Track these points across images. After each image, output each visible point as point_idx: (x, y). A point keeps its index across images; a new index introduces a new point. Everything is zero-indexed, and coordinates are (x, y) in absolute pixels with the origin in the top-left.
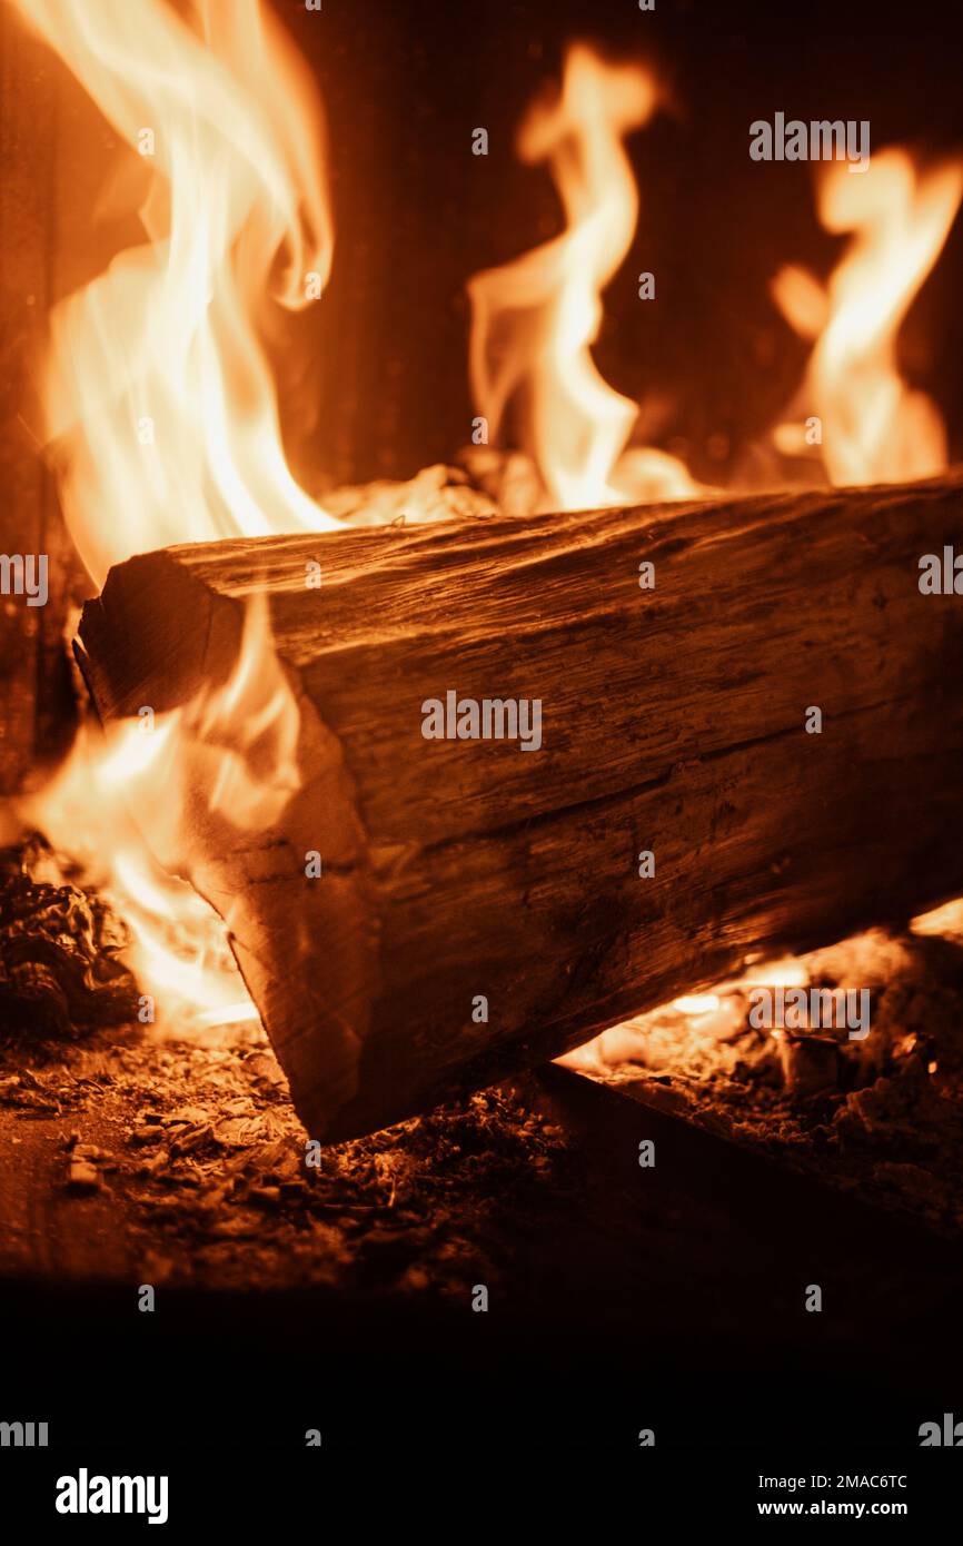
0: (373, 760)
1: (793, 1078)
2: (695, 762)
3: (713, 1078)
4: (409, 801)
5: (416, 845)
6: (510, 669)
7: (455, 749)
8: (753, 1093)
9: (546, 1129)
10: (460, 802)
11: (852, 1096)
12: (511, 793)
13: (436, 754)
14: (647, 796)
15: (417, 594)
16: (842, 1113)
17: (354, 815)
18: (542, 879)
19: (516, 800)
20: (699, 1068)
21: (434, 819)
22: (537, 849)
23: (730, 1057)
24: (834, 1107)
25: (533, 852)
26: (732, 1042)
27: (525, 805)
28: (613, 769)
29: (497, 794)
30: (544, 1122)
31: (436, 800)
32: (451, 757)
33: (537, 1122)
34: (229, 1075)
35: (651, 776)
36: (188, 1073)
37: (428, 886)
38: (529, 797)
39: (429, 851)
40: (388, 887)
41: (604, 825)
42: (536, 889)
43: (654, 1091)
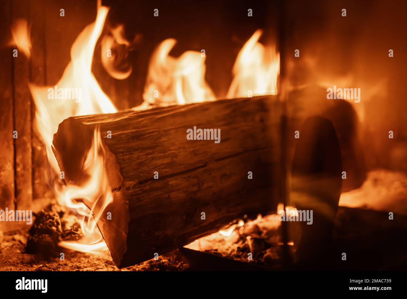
0: (124, 160)
1: (252, 248)
2: (214, 162)
3: (232, 252)
4: (134, 170)
5: (137, 181)
6: (161, 139)
7: (146, 158)
8: (242, 254)
9: (184, 265)
10: (149, 171)
11: (268, 250)
12: (163, 168)
13: (141, 159)
14: (200, 170)
15: (136, 123)
16: (265, 255)
17: (120, 174)
18: (173, 191)
19: (164, 170)
20: (228, 250)
21: (142, 174)
22: (171, 183)
23: (236, 246)
24: (263, 254)
25: (170, 184)
26: (237, 243)
27: (166, 172)
28: (190, 163)
29: (159, 169)
30: (183, 263)
31: (142, 170)
32: (146, 159)
33: (181, 264)
34: (100, 261)
35: (201, 165)
36: (88, 262)
37: (141, 192)
38: (167, 170)
39: (140, 183)
40: (130, 191)
41: (189, 177)
42: (172, 194)
43: (213, 253)
